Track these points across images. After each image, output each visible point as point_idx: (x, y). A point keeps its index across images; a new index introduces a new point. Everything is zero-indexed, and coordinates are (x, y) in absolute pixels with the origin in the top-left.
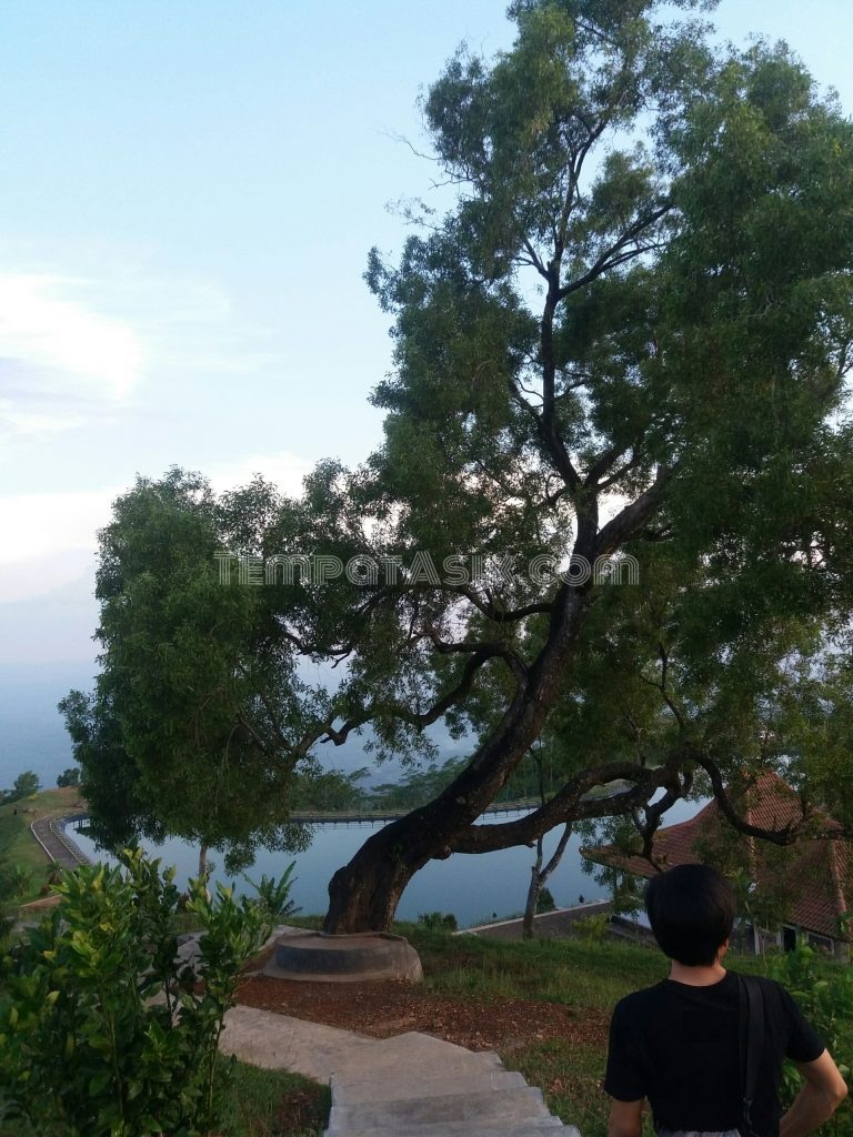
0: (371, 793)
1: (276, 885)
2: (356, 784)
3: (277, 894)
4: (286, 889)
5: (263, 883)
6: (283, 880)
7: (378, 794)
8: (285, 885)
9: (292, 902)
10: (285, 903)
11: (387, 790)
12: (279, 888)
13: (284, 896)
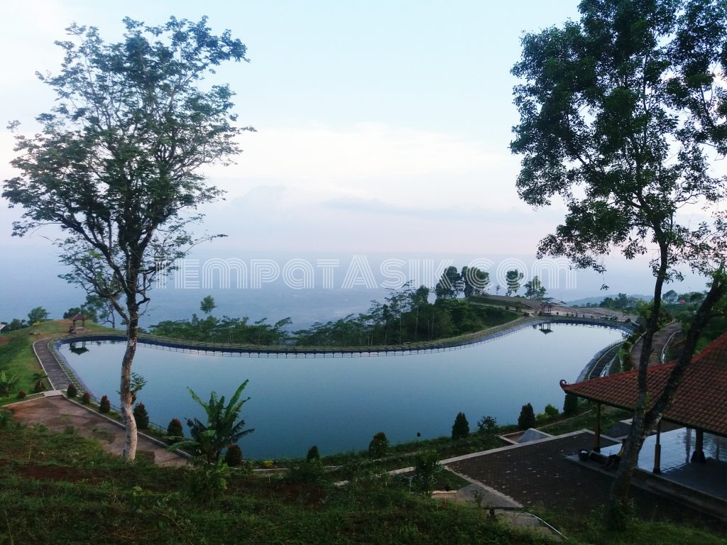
0: (292, 335)
1: (226, 405)
2: (282, 329)
3: (227, 413)
4: (237, 409)
5: (211, 401)
6: (234, 400)
7: (297, 336)
8: (236, 405)
9: (242, 423)
10: (235, 424)
11: (303, 334)
12: (229, 407)
13: (235, 416)
